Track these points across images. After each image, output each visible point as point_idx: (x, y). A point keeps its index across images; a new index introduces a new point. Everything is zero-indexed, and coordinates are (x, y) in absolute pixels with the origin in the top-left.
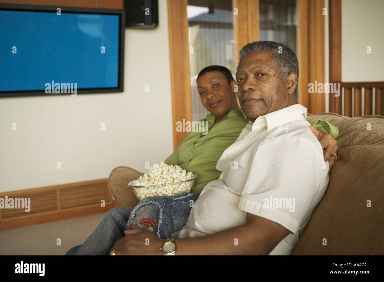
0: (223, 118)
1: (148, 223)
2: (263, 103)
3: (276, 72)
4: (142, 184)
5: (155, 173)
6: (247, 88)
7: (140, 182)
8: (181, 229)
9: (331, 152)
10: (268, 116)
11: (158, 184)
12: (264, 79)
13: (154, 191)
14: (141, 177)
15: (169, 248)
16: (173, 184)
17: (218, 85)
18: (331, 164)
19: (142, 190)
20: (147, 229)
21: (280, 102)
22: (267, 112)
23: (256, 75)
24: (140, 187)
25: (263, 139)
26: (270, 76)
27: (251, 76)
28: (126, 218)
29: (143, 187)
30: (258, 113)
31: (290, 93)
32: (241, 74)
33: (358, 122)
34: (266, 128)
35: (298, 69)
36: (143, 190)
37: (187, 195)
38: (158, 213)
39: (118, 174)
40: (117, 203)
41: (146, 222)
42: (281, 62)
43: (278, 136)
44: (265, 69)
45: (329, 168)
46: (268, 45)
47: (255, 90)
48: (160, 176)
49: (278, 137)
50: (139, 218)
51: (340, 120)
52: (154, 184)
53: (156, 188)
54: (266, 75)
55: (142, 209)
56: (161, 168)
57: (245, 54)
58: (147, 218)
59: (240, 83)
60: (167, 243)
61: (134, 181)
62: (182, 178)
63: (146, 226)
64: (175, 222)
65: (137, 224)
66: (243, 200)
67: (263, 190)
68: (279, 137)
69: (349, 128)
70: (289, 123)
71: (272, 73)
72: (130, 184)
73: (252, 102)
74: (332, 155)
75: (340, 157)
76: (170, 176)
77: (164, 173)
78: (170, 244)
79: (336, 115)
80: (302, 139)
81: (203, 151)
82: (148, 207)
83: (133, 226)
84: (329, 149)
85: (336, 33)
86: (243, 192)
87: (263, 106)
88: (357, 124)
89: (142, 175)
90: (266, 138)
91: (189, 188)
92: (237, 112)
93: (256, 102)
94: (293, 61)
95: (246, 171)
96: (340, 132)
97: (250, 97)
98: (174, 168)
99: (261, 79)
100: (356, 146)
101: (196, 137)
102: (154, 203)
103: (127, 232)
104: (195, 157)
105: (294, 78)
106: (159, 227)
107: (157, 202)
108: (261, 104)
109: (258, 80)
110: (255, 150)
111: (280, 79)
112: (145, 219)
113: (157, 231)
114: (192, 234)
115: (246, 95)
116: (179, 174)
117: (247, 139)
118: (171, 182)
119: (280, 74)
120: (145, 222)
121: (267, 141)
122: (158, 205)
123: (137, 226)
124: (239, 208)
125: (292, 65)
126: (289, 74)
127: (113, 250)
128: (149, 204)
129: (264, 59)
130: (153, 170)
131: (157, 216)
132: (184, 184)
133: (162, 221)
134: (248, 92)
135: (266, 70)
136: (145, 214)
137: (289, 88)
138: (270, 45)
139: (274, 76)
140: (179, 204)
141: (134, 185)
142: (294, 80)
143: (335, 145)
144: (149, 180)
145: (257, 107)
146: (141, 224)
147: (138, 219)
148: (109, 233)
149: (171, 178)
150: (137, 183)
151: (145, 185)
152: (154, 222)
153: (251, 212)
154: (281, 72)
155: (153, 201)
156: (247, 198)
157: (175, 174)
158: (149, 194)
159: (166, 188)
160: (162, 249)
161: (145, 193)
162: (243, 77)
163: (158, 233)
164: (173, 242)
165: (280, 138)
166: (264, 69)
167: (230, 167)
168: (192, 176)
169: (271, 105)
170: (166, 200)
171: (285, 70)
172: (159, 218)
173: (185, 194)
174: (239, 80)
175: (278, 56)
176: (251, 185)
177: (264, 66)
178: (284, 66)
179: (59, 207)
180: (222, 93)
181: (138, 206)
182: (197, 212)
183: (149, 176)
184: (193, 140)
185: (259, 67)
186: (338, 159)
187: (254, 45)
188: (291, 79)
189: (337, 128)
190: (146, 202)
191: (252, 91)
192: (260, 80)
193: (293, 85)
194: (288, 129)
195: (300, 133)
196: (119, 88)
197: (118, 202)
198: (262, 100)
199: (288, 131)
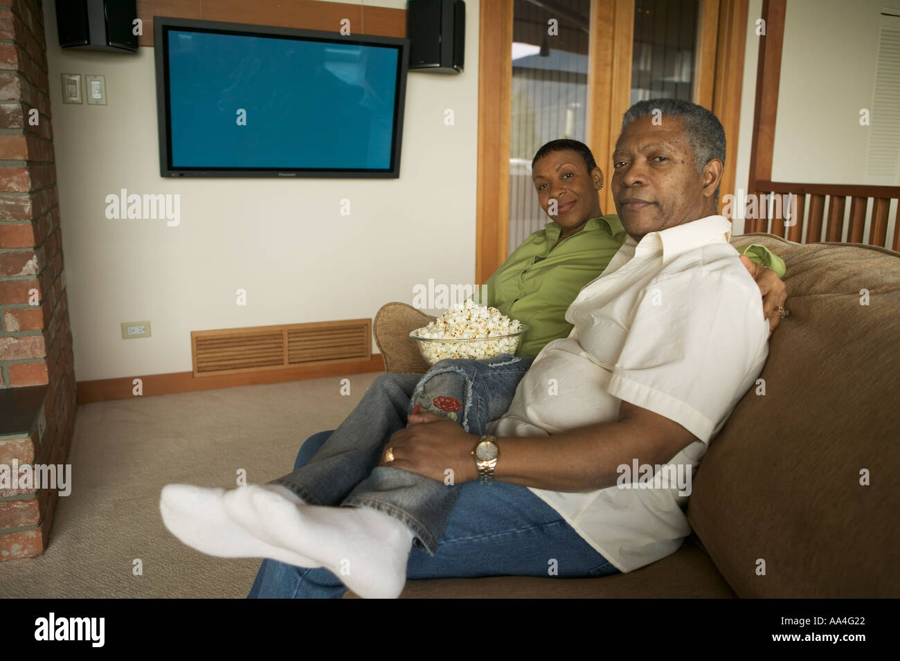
0: (574, 233)
1: (448, 405)
2: (657, 210)
3: (686, 156)
4: (435, 336)
5: (457, 319)
6: (631, 179)
7: (430, 331)
8: (500, 418)
9: (774, 304)
10: (664, 234)
11: (461, 337)
12: (665, 167)
13: (454, 349)
14: (431, 324)
15: (487, 452)
16: (487, 338)
17: (570, 175)
18: (773, 325)
19: (434, 346)
20: (446, 416)
21: (689, 209)
22: (663, 225)
23: (651, 158)
24: (430, 340)
25: (657, 273)
26: (676, 163)
27: (642, 160)
28: (408, 392)
29: (437, 341)
30: (647, 226)
31: (707, 195)
32: (622, 154)
33: (821, 253)
34: (660, 253)
35: (725, 154)
36: (436, 346)
37: (511, 359)
38: (464, 389)
39: (390, 314)
40: (387, 363)
41: (445, 404)
42: (697, 139)
43: (684, 270)
44: (668, 149)
45: (771, 331)
46: (675, 107)
47: (646, 185)
48: (465, 324)
49: (685, 272)
50: (433, 395)
51: (784, 246)
52: (455, 338)
53: (458, 345)
54: (668, 159)
55: (437, 379)
56: (466, 311)
57: (632, 119)
58: (446, 396)
59: (619, 170)
60: (483, 444)
61: (419, 330)
62: (503, 330)
63: (445, 410)
64: (491, 405)
65: (430, 405)
66: (616, 378)
67: (653, 363)
68: (687, 271)
69: (805, 262)
70: (704, 248)
71: (679, 157)
72: (412, 334)
73: (637, 206)
74: (776, 309)
75: (790, 313)
76: (482, 324)
77: (473, 319)
78: (489, 446)
79: (776, 238)
80: (728, 277)
81: (540, 287)
82: (449, 377)
83: (421, 409)
84: (772, 299)
85: (767, 98)
86: (617, 365)
87: (657, 214)
88: (819, 257)
89: (434, 320)
90: (662, 272)
91: (513, 348)
92: (600, 223)
93: (645, 206)
94: (719, 138)
95: (623, 328)
96: (787, 268)
97: (635, 197)
98: (489, 311)
99: (658, 167)
100: (823, 296)
101: (526, 261)
102: (458, 371)
103: (413, 419)
104: (523, 295)
105: (716, 168)
106: (466, 413)
107: (462, 370)
108: (653, 210)
109: (654, 168)
110: (641, 293)
111: (692, 168)
112: (443, 398)
113: (463, 421)
114: (522, 428)
115: (629, 191)
116: (498, 322)
117: (623, 272)
118: (484, 337)
119: (693, 160)
120: (442, 404)
121: (663, 277)
122: (464, 374)
123: (430, 409)
124: (609, 391)
125: (715, 146)
126: (708, 161)
127: (388, 448)
128: (448, 372)
129: (668, 130)
130: (454, 312)
131: (463, 393)
132: (505, 340)
133: (472, 403)
134: (634, 187)
135: (669, 151)
136: (444, 390)
137: (706, 186)
138: (679, 107)
139: (683, 162)
140: (499, 374)
141: (420, 336)
142: (717, 172)
143: (782, 292)
144: (446, 331)
145: (646, 217)
146: (435, 405)
147: (430, 396)
148: (379, 417)
149: (484, 328)
150: (424, 333)
151: (440, 338)
152: (457, 404)
153: (631, 401)
154: (695, 156)
155: (457, 368)
156: (624, 376)
157: (490, 322)
158: (445, 353)
159: (476, 345)
160: (475, 452)
161: (439, 351)
162: (625, 160)
163: (465, 423)
164: (493, 442)
165: (688, 275)
166: (665, 149)
167: (593, 320)
168: (519, 328)
169: (671, 213)
170: (475, 366)
171: (703, 153)
172: (466, 396)
173: (507, 357)
174: (618, 165)
175: (692, 127)
176: (632, 354)
177: (666, 144)
178: (702, 146)
179: (286, 361)
180: (576, 189)
181: (429, 375)
182: (531, 391)
183: (445, 322)
184: (521, 266)
185: (657, 145)
186: (786, 317)
187: (651, 105)
188: (711, 170)
189: (782, 261)
190: (444, 368)
191: (640, 187)
192: (657, 169)
193: (713, 181)
194: (701, 258)
195: (724, 268)
196: (391, 171)
197: (389, 362)
198: (656, 203)
199: (701, 262)
